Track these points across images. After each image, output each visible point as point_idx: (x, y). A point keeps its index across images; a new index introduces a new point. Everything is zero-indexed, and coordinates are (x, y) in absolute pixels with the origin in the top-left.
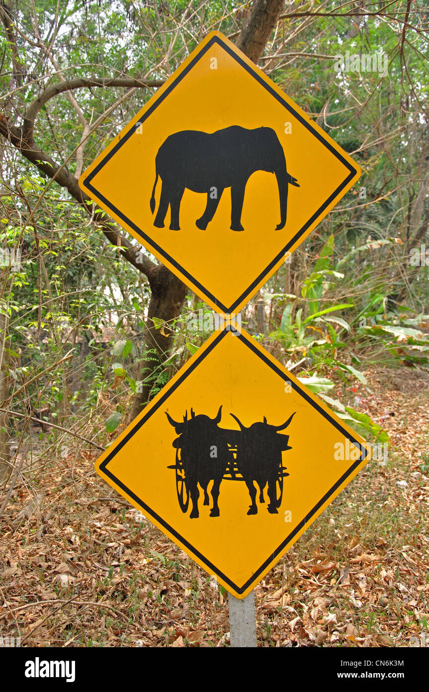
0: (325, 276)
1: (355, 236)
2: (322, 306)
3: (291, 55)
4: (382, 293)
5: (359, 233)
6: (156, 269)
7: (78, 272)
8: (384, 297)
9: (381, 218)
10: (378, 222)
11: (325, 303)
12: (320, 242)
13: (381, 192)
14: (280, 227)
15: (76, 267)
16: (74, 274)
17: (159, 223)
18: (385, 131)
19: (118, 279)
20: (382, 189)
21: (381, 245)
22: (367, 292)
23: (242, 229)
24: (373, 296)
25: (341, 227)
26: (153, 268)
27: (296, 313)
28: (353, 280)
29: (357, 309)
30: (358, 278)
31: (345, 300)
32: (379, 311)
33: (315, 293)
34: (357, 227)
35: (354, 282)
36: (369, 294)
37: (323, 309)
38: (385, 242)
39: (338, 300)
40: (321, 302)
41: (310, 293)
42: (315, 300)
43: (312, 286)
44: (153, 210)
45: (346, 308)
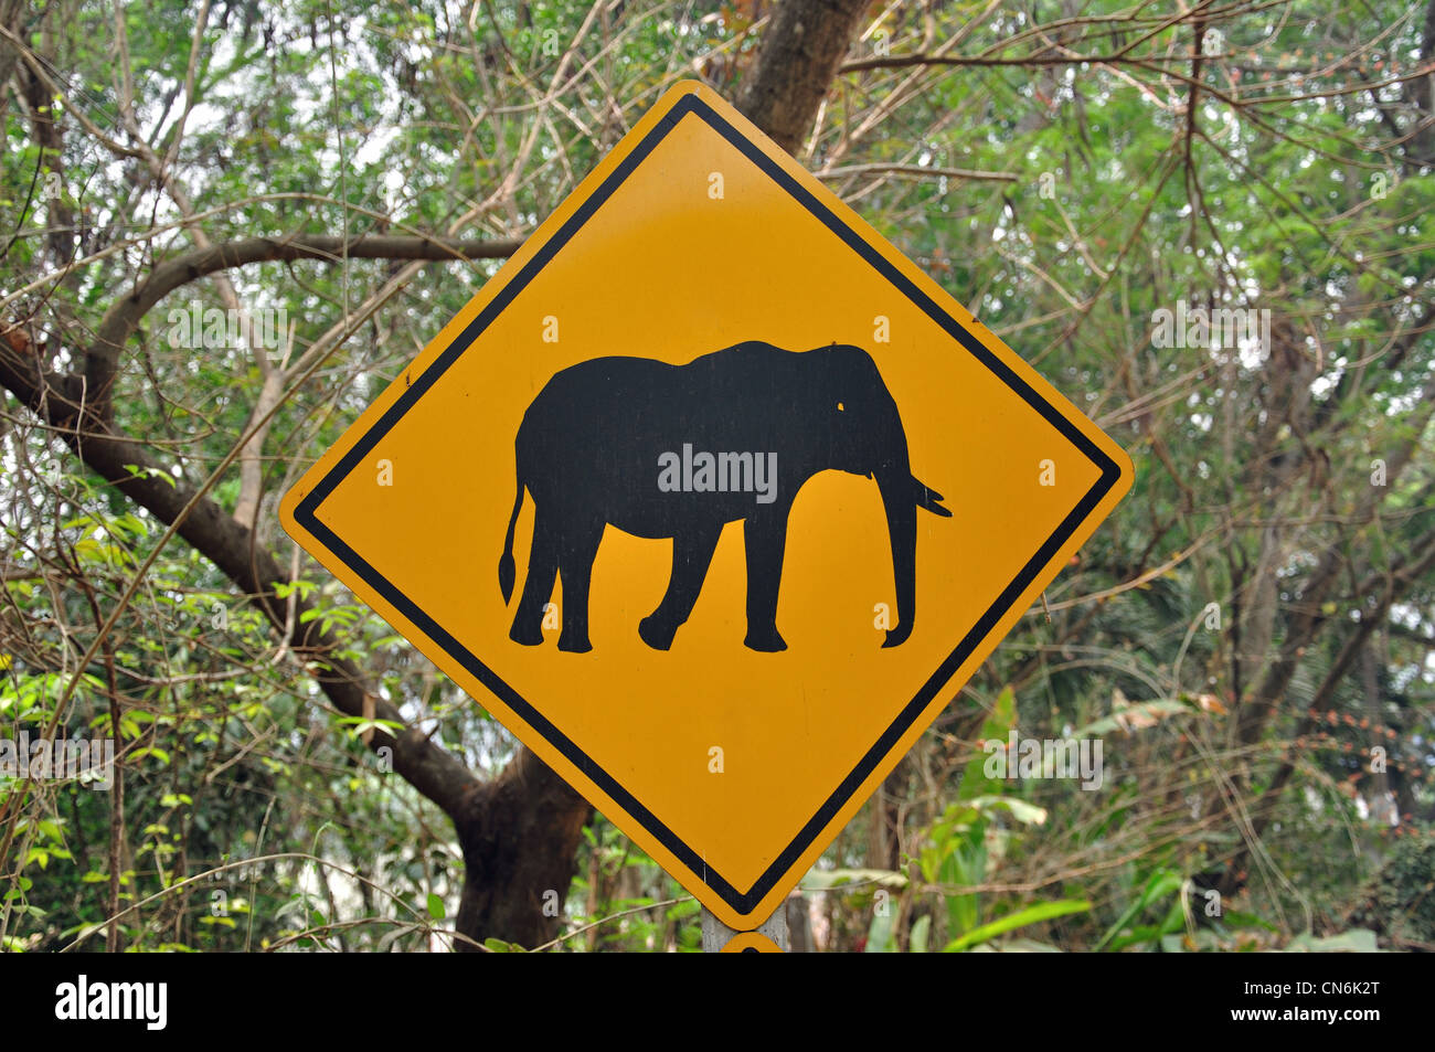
0: (990, 815)
1: (1071, 693)
2: (989, 908)
3: (873, 171)
4: (1175, 866)
5: (1084, 685)
6: (480, 794)
7: (224, 816)
8: (1184, 878)
9: (1150, 639)
10: (1140, 648)
11: (996, 899)
12: (969, 711)
13: (1144, 560)
14: (895, 638)
15: (219, 802)
16: (213, 824)
17: (526, 630)
18: (1146, 383)
19: (350, 837)
20: (1149, 550)
21: (1159, 717)
22: (1125, 865)
23: (782, 646)
24: (1144, 875)
25: (1030, 666)
26: (471, 793)
27: (910, 931)
28: (1078, 827)
29: (1095, 918)
30: (1094, 820)
31: (1055, 890)
32: (1171, 922)
33: (963, 867)
34: (1078, 663)
35: (1083, 835)
36: (1132, 870)
37: (993, 918)
38: (1171, 706)
39: (1037, 891)
40: (985, 897)
41: (947, 870)
42: (969, 889)
43: (954, 844)
44: (507, 593)
45: (1063, 917)
